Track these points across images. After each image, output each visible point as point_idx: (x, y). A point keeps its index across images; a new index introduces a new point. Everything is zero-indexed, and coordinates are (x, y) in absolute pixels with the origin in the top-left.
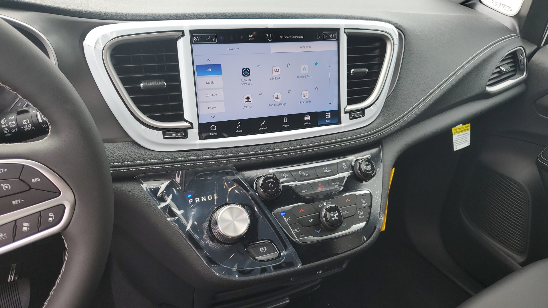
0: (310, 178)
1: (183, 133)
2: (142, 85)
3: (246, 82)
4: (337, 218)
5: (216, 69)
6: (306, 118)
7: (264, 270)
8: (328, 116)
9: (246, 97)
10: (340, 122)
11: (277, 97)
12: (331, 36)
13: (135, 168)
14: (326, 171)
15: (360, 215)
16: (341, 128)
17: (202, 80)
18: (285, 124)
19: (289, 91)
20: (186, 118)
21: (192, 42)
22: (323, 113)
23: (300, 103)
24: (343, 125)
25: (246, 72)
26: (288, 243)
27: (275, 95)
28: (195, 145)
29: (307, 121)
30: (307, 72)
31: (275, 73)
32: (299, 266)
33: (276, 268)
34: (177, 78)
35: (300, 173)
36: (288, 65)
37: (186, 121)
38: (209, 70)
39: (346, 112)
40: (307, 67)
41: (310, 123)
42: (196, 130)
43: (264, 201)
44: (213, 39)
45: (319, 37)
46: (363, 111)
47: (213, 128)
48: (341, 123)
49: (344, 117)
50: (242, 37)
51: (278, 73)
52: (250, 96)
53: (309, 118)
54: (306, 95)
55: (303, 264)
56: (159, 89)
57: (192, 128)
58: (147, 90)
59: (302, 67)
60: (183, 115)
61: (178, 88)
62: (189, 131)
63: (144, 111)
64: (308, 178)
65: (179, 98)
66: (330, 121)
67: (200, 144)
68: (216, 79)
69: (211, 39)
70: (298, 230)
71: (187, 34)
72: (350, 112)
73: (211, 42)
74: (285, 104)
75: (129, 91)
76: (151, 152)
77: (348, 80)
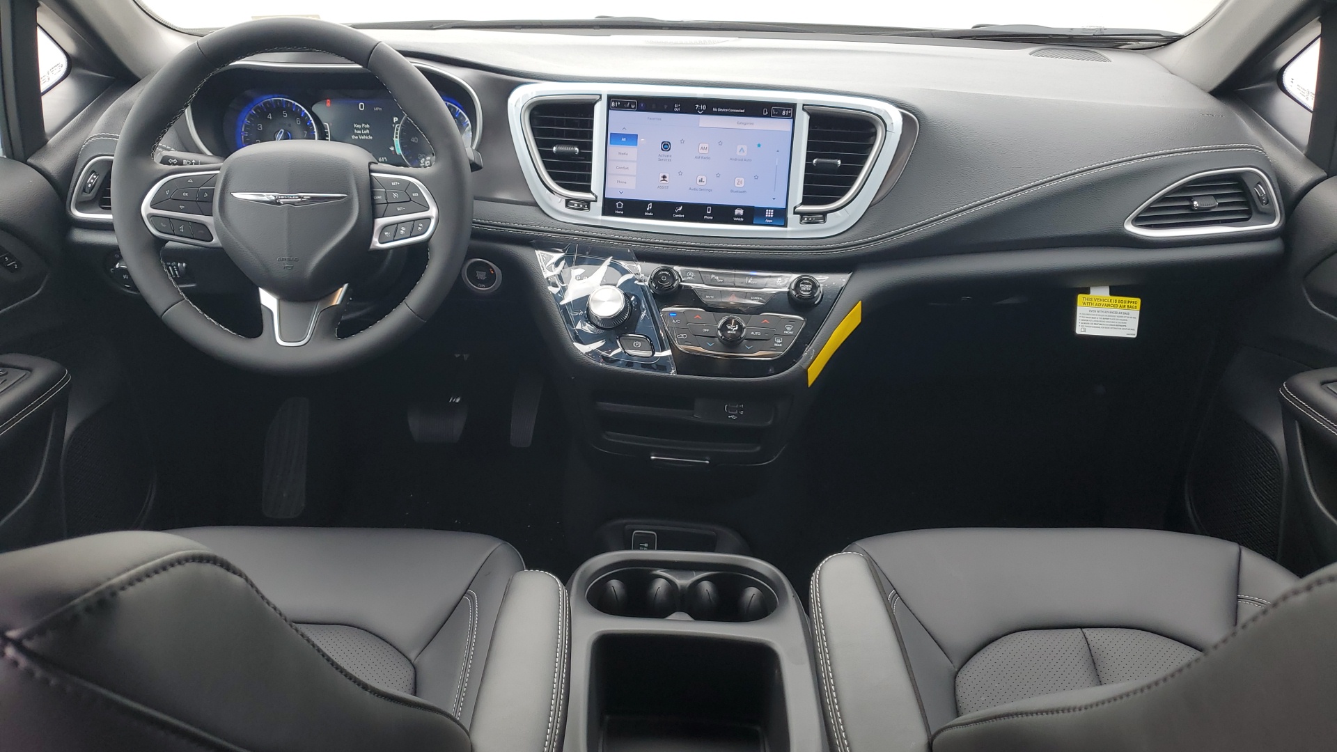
0: (723, 284)
1: (586, 204)
2: (554, 149)
3: (664, 158)
4: (735, 332)
5: (632, 139)
6: (737, 212)
7: (630, 365)
8: (769, 214)
9: (662, 175)
10: (785, 225)
11: (701, 181)
12: (784, 113)
13: (532, 233)
14: (750, 281)
15: (776, 343)
16: (786, 232)
17: (614, 149)
18: (709, 215)
19: (718, 175)
20: (592, 190)
21: (609, 108)
22: (763, 210)
23: (732, 191)
24: (789, 229)
25: (666, 146)
26: (666, 344)
27: (699, 178)
28: (597, 220)
29: (739, 216)
30: (745, 154)
31: (701, 151)
32: (673, 372)
33: (644, 366)
34: (589, 146)
35: (713, 276)
36: (720, 143)
37: (593, 194)
38: (624, 139)
39: (795, 213)
40: (745, 148)
41: (742, 219)
42: (600, 204)
43: (654, 295)
44: (633, 106)
45: (767, 113)
46: (824, 214)
47: (620, 205)
48: (786, 227)
49: (792, 219)
50: (666, 107)
51: (706, 152)
52: (667, 175)
53: (741, 212)
54: (740, 183)
55: (678, 372)
56: (570, 155)
57: (596, 201)
58: (560, 155)
59: (739, 148)
60: (590, 186)
61: (589, 157)
62: (592, 203)
63: (554, 177)
64: (720, 284)
65: (589, 168)
66: (771, 221)
67: (602, 221)
68: (631, 151)
69: (630, 105)
70: (685, 336)
71: (605, 99)
72: (802, 214)
73: (630, 108)
74: (710, 191)
75: (543, 155)
76: (553, 221)
77: (805, 172)
